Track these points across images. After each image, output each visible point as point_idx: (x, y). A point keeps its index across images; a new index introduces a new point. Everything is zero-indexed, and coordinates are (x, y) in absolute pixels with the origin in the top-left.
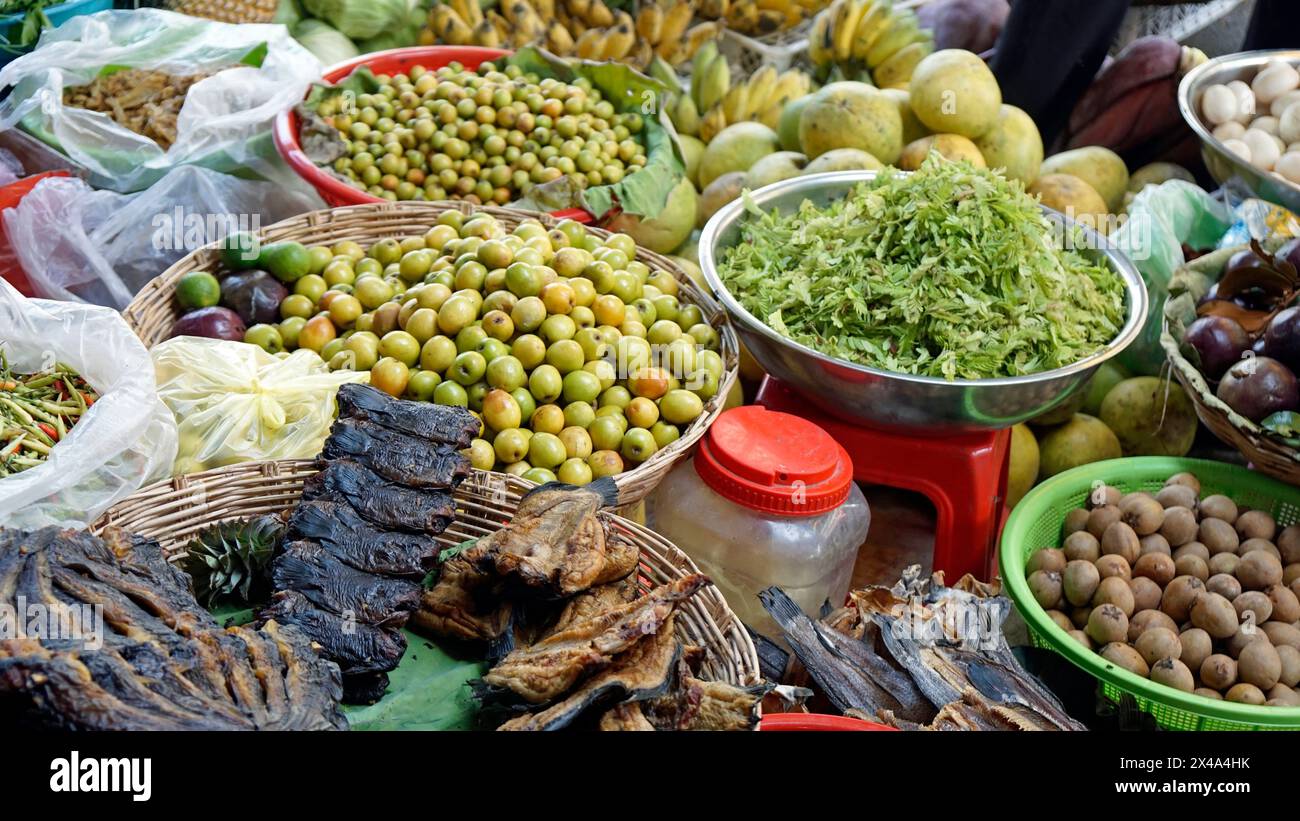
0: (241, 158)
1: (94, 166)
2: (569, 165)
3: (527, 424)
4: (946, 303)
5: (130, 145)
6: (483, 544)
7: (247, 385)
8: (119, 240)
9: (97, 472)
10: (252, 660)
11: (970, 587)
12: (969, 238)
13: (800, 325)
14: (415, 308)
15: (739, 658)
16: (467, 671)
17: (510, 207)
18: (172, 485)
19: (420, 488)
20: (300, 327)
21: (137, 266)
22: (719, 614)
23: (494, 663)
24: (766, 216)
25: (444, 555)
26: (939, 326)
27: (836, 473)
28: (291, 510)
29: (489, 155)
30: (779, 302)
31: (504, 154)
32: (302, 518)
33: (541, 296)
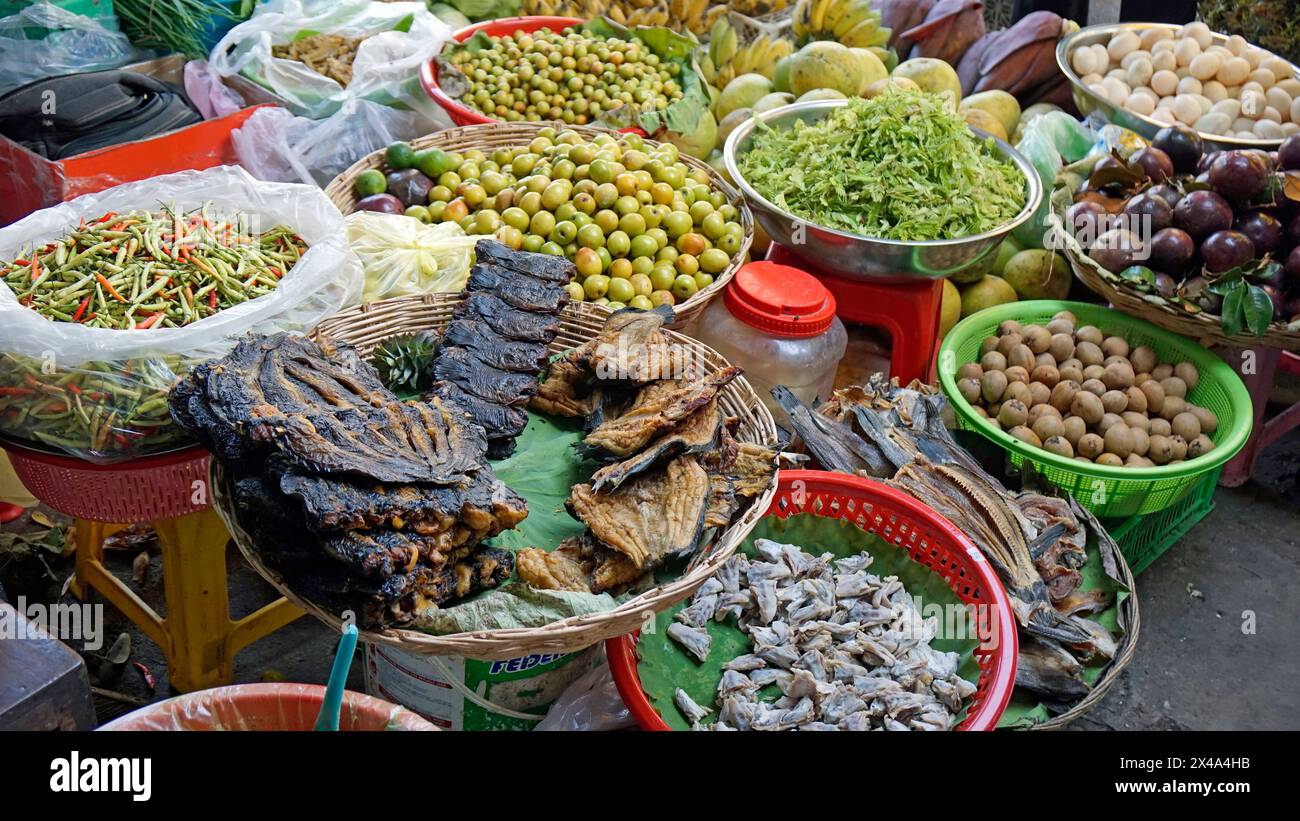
0: (396, 94)
1: (294, 100)
2: (628, 97)
3: (607, 272)
4: (901, 188)
5: (319, 84)
6: (581, 350)
7: (411, 244)
8: (312, 151)
9: (310, 299)
10: (424, 423)
11: (917, 388)
12: (917, 141)
13: (797, 205)
14: (525, 192)
15: (762, 427)
16: (572, 437)
17: (588, 127)
18: (362, 309)
19: (535, 311)
20: (443, 208)
21: (324, 171)
22: (747, 397)
23: (589, 431)
24: (771, 130)
25: (552, 359)
26: (896, 204)
27: (824, 307)
28: (445, 327)
29: (572, 92)
30: (782, 189)
31: (582, 91)
32: (453, 331)
33: (615, 183)
